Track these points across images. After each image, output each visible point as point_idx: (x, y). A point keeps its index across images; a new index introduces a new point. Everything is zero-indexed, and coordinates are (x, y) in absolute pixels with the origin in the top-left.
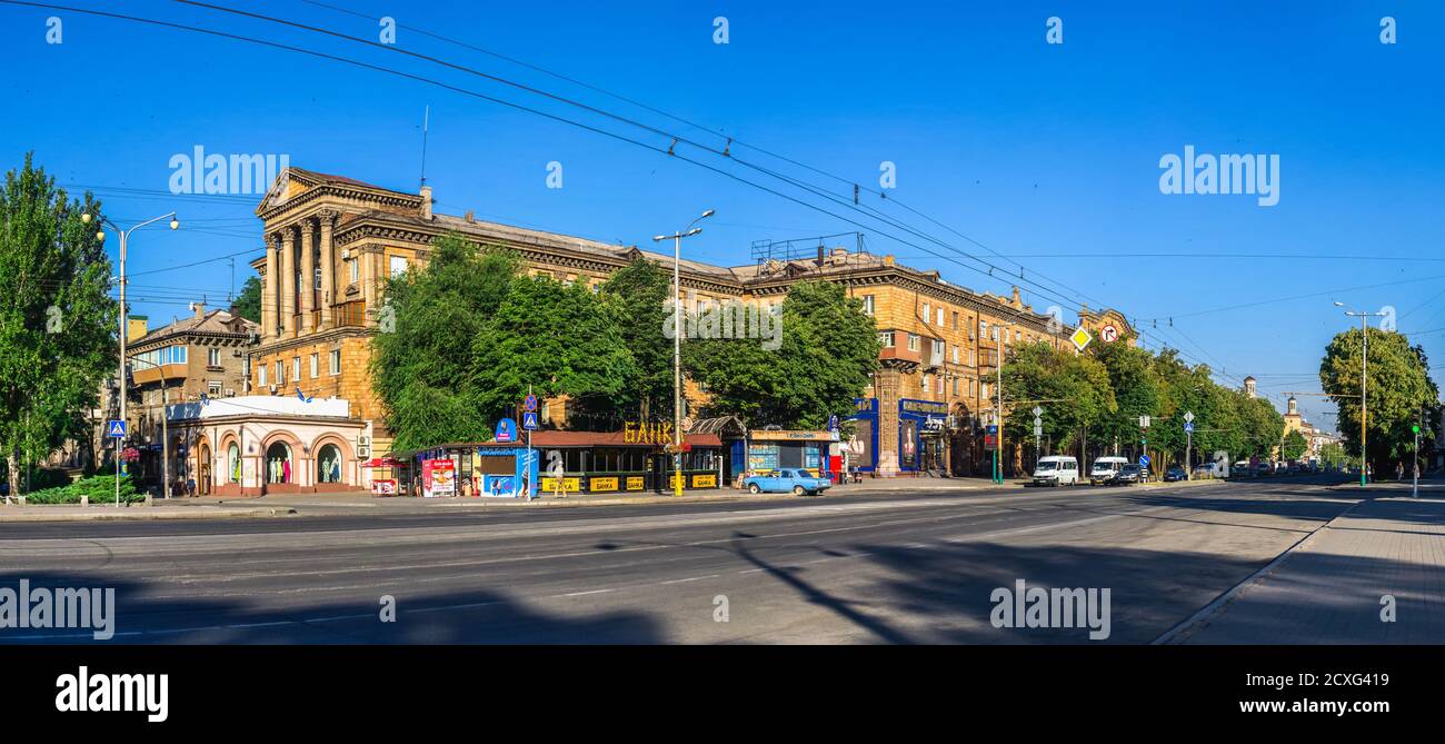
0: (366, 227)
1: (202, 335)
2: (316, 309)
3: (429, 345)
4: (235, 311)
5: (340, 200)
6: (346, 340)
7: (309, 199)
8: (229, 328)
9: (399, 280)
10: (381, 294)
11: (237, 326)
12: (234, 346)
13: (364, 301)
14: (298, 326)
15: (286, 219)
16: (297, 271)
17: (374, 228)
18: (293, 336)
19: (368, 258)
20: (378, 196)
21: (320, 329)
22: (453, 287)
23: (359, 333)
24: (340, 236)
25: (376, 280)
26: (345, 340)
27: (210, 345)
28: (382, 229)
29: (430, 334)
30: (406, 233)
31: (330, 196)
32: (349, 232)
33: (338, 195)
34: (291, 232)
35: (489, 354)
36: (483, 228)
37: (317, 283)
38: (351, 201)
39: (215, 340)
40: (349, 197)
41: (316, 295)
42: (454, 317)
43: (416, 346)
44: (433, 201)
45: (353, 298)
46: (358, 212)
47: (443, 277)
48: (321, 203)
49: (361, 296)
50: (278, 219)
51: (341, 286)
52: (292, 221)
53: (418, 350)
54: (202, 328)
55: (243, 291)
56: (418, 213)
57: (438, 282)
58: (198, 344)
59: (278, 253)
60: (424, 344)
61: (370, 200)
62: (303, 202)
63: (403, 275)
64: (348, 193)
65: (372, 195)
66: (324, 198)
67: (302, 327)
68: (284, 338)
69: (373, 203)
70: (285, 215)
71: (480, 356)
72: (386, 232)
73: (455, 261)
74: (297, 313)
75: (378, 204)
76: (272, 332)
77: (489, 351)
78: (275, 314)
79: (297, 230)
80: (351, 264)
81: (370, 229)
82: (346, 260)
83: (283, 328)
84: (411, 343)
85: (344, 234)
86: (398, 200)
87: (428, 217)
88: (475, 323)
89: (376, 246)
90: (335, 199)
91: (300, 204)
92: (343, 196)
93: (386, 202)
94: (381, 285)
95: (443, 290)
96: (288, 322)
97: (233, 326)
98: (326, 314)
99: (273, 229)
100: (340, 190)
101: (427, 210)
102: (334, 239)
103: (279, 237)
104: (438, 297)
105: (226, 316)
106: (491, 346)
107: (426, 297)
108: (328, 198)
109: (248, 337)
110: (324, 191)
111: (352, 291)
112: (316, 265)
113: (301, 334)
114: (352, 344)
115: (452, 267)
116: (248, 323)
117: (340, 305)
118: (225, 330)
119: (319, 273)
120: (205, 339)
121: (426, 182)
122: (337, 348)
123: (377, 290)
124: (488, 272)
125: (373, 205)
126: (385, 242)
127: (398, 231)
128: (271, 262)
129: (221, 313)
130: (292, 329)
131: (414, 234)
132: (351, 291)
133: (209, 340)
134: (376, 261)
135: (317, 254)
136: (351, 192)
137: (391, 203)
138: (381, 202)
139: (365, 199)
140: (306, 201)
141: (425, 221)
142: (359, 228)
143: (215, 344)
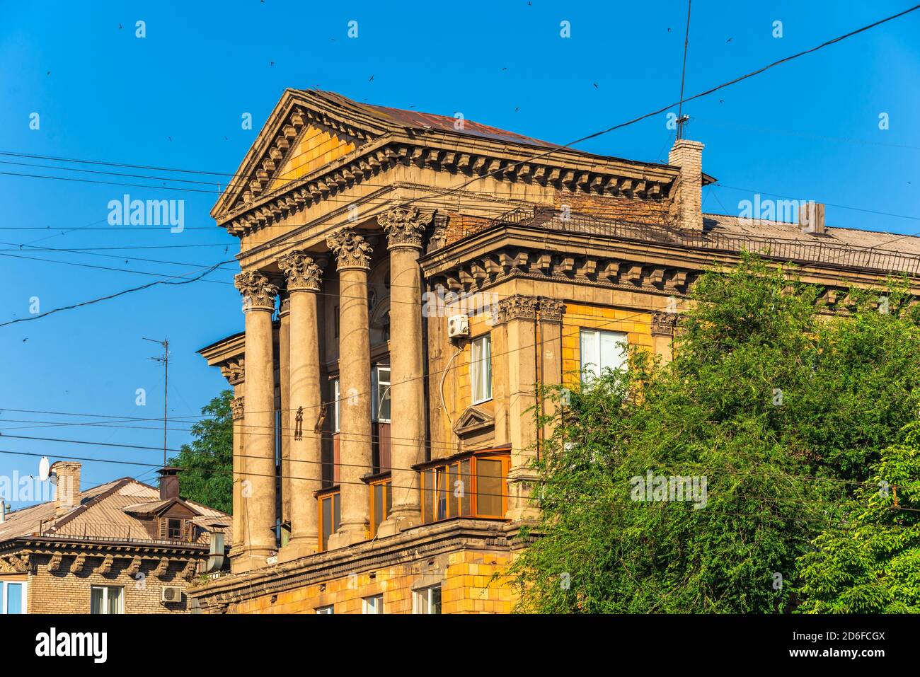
0: (511, 251)
1: (70, 547)
2: (378, 473)
3: (682, 569)
4: (172, 482)
5: (444, 180)
6: (456, 558)
7: (359, 179)
8: (152, 530)
9: (601, 392)
10: (549, 432)
11: (175, 525)
12: (165, 578)
13: (506, 451)
14: (329, 522)
15: (295, 233)
16: (328, 373)
17: (534, 254)
18: (314, 547)
19: (518, 334)
20: (549, 169)
21: (386, 529)
22: (748, 409)
23: (492, 538)
24: (440, 278)
25: (540, 392)
26: (454, 558)
27: (96, 577)
28: (557, 257)
29: (684, 536)
30: (625, 266)
31: (413, 169)
32: (467, 267)
33: (436, 166)
34: (311, 268)
35: (849, 593)
36: (848, 249)
37: (378, 403)
38: (475, 185)
39: (108, 560)
40: (468, 171)
41: (377, 436)
42: (749, 488)
43: (645, 571)
44: (706, 180)
45: (479, 444)
46: (493, 212)
47: (716, 381)
48: (389, 189)
49: (498, 440)
50: (275, 231)
51: (446, 412)
52: (311, 239)
53: (650, 583)
54: (74, 531)
55: (197, 430)
56: (665, 214)
57: (706, 399)
58: (59, 572)
59: (276, 326)
60: (662, 566)
61: (527, 179)
62: (342, 187)
63: (611, 380)
64: (464, 161)
65: (534, 167)
66: (398, 175)
67: (338, 525)
68: (290, 552)
69: (535, 188)
70: (295, 221)
71: (822, 596)
72: (568, 264)
73: (755, 337)
74: (328, 485)
75: (550, 190)
76: (260, 538)
77: (850, 583)
78: (269, 490)
79: (326, 262)
80: (472, 353)
81: (523, 258)
82: (460, 341)
83: (288, 526)
84: (629, 563)
85: (453, 273)
86: (607, 178)
87: (692, 221)
88: (811, 508)
89: (539, 303)
90: (428, 177)
91: (333, 191)
92: (452, 169)
93: (572, 186)
94: (550, 408)
95: (719, 417)
96: (302, 508)
97: (162, 523)
98: (405, 491)
99: (262, 260)
100: (443, 153)
101: (689, 206)
102: (426, 284)
103: (277, 282)
104: (702, 437)
105: (146, 496)
106: (857, 570)
107: (669, 437)
108: (410, 173)
109: (204, 554)
110: (398, 155)
111: (475, 425)
112: (379, 356)
113: (335, 542)
114: (474, 569)
115: (746, 353)
116: (206, 516)
117: (441, 464)
118: (140, 534)
119: (386, 377)
120: (80, 558)
121: (687, 128)
122: (436, 580)
123: (541, 421)
124: (850, 363)
125: (536, 194)
126: (564, 291)
127: (602, 263)
128: (256, 349)
129: (131, 490)
130: (312, 530)
131: (648, 269)
132: (472, 427)
133: (94, 562)
134: (539, 343)
135: (379, 325)
136: (474, 158)
137: (586, 188)
138: (557, 184)
139: (512, 177)
140: (350, 183)
141: (682, 233)
142: (494, 256)
143: (110, 575)
